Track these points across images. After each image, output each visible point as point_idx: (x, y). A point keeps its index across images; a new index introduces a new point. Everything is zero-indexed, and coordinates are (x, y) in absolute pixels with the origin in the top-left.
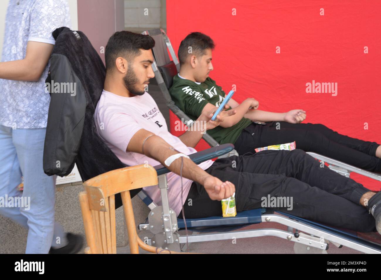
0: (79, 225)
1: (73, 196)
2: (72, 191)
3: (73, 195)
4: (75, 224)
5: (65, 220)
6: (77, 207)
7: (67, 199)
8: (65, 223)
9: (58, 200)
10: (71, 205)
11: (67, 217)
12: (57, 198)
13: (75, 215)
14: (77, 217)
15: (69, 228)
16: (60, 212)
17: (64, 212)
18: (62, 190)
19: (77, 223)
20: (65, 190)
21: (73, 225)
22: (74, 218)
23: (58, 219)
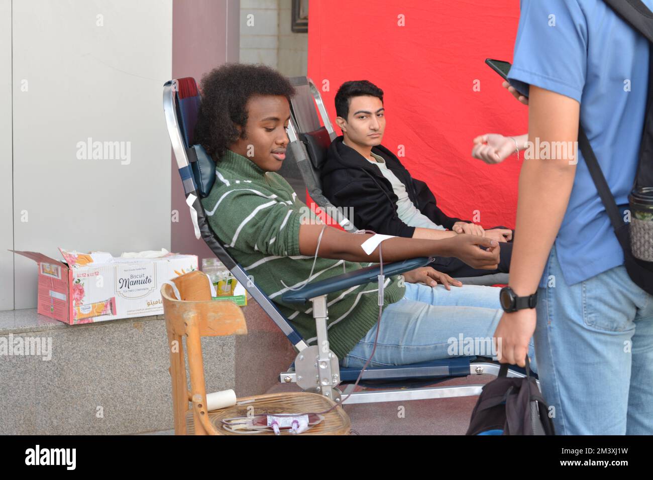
0: (165, 383)
1: (159, 337)
2: (157, 328)
3: (159, 335)
4: (160, 381)
5: (144, 374)
6: (164, 354)
7: (148, 341)
8: (144, 378)
9: (136, 342)
10: (154, 351)
11: (148, 369)
12: (134, 339)
13: (160, 366)
14: (163, 370)
15: (150, 387)
16: (138, 360)
17: (144, 361)
18: (141, 326)
19: (163, 379)
20: (146, 327)
21: (157, 382)
22: (158, 371)
23: (134, 372)
